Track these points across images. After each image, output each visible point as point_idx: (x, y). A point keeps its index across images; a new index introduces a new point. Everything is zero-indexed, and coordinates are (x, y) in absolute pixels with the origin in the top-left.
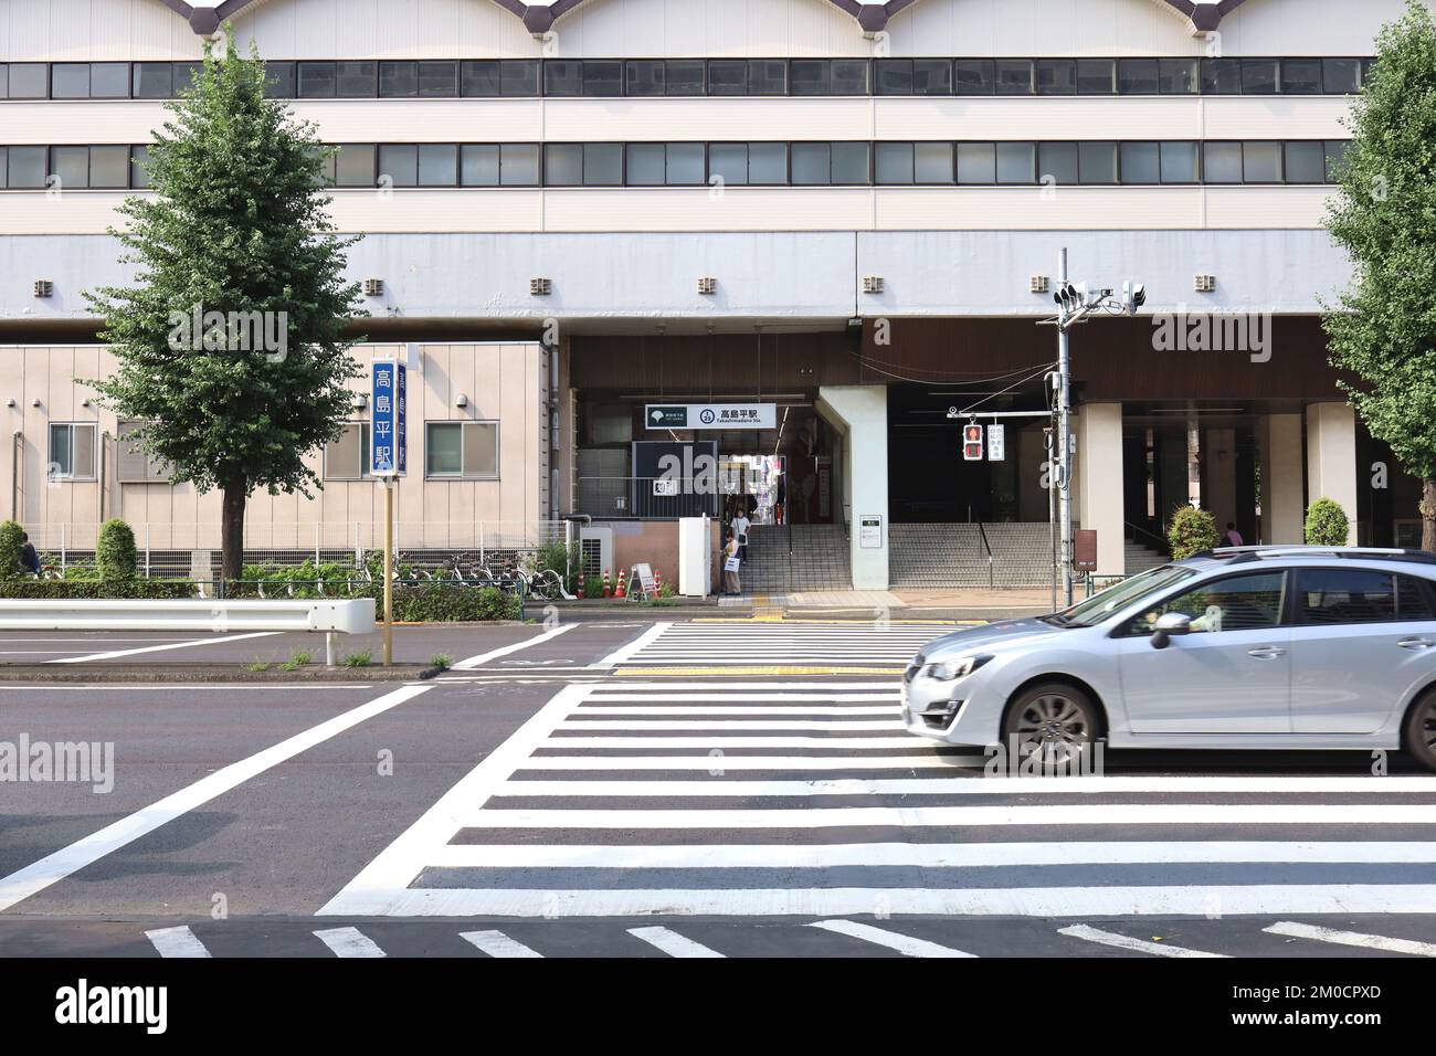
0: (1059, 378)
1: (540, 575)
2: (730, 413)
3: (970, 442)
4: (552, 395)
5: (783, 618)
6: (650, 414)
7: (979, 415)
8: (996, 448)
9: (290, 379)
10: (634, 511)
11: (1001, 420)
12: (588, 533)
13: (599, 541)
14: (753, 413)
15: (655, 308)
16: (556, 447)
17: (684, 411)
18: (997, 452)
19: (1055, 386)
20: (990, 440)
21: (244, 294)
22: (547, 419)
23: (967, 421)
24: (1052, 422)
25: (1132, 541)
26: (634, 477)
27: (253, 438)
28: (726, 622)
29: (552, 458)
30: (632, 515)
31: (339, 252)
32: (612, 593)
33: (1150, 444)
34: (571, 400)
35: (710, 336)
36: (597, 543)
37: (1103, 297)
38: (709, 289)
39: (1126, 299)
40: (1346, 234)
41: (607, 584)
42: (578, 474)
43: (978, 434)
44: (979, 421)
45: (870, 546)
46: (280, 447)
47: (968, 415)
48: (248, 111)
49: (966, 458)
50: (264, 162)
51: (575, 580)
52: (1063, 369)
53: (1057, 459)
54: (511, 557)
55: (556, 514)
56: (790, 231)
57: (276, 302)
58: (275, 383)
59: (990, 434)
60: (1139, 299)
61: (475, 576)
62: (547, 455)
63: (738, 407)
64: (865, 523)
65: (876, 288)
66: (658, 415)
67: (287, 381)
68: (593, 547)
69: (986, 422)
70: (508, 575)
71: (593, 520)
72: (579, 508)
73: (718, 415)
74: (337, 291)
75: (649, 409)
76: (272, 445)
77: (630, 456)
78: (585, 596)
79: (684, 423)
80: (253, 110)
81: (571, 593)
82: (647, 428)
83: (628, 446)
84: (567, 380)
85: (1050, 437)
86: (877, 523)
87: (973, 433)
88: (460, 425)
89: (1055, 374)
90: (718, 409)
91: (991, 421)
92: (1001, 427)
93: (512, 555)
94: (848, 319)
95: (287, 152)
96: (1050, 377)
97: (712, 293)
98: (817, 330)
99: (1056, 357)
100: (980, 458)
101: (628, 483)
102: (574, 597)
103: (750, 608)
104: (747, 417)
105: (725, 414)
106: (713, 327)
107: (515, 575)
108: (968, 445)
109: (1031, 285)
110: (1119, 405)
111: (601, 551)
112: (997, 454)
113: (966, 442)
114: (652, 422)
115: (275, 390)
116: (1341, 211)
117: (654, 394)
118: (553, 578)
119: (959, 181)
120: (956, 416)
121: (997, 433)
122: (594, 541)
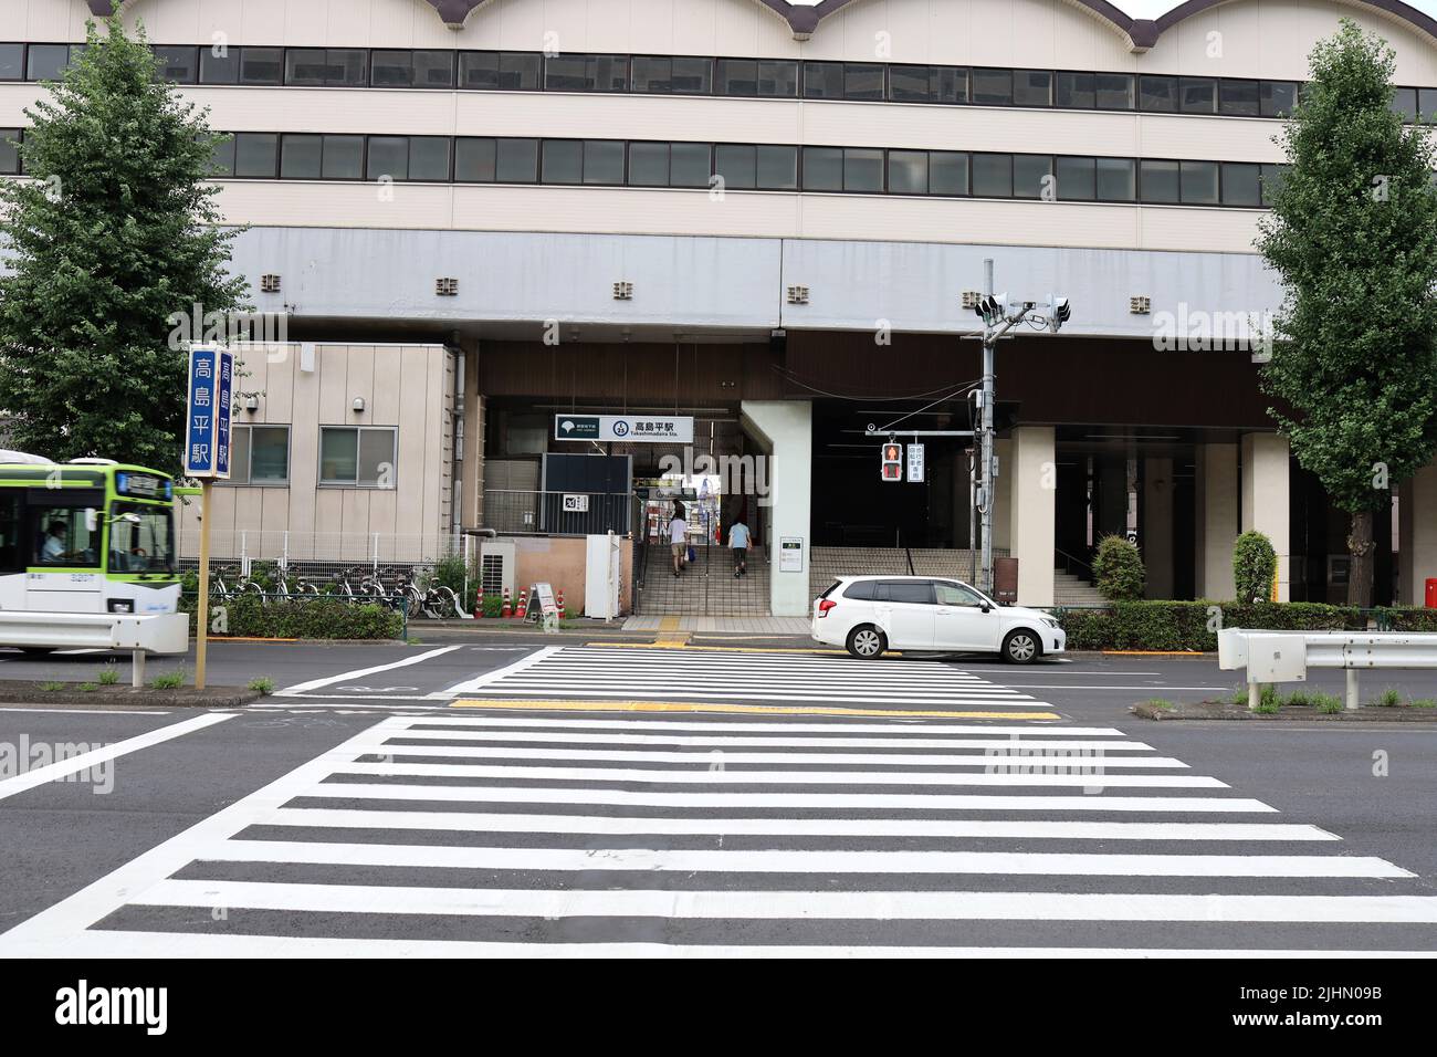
0: (983, 398)
1: (435, 592)
2: (645, 426)
3: (889, 462)
4: (456, 402)
5: (687, 644)
6: (560, 424)
7: (898, 433)
8: (916, 469)
9: (163, 376)
10: (542, 527)
11: (921, 440)
12: (490, 548)
13: (501, 557)
14: (669, 427)
15: (568, 313)
16: (459, 456)
17: (596, 422)
18: (916, 474)
19: (978, 405)
20: (909, 460)
21: (114, 283)
22: (451, 426)
23: (886, 439)
24: (975, 442)
25: (1064, 570)
26: (544, 491)
27: (122, 439)
28: (622, 648)
29: (456, 468)
30: (540, 531)
31: (223, 243)
32: (513, 613)
33: (1090, 472)
34: (479, 407)
35: (626, 344)
36: (499, 559)
37: (1025, 311)
38: (623, 293)
39: (1050, 313)
40: (1278, 256)
41: (507, 603)
42: (485, 485)
43: (897, 453)
44: (899, 439)
45: (790, 569)
46: (152, 447)
47: (887, 433)
48: (130, 92)
49: (884, 478)
50: (143, 145)
51: (473, 597)
52: (988, 386)
53: (979, 482)
54: (403, 572)
55: (458, 528)
56: (712, 236)
57: (150, 293)
58: (147, 380)
59: (909, 454)
60: (1063, 314)
61: (366, 591)
62: (450, 465)
63: (654, 420)
64: (786, 546)
65: (798, 298)
66: (568, 426)
67: (160, 378)
68: (495, 563)
69: (906, 441)
70: (400, 591)
71: (499, 535)
72: (485, 522)
73: (633, 428)
74: (219, 284)
75: (560, 418)
76: (142, 445)
77: (540, 467)
78: (483, 615)
79: (596, 435)
80: (135, 90)
81: (469, 612)
82: (557, 439)
83: (539, 458)
84: (475, 387)
85: (972, 458)
86: (798, 546)
87: (892, 452)
88: (356, 431)
89: (979, 392)
90: (632, 421)
91: (911, 440)
92: (922, 447)
93: (406, 569)
94: (770, 330)
95: (168, 136)
96: (974, 395)
97: (628, 298)
98: (741, 340)
99: (981, 374)
100: (899, 479)
101: (538, 496)
102: (472, 616)
103: (654, 633)
104: (662, 430)
105: (639, 426)
106: (630, 334)
107: (408, 592)
108: (886, 465)
109: (962, 300)
110: (1053, 429)
111: (503, 568)
112: (916, 475)
113: (884, 461)
114: (563, 433)
115: (147, 387)
116: (1274, 232)
117: (566, 404)
118: (448, 596)
119: (890, 190)
120: (876, 433)
121: (917, 452)
122: (496, 557)
